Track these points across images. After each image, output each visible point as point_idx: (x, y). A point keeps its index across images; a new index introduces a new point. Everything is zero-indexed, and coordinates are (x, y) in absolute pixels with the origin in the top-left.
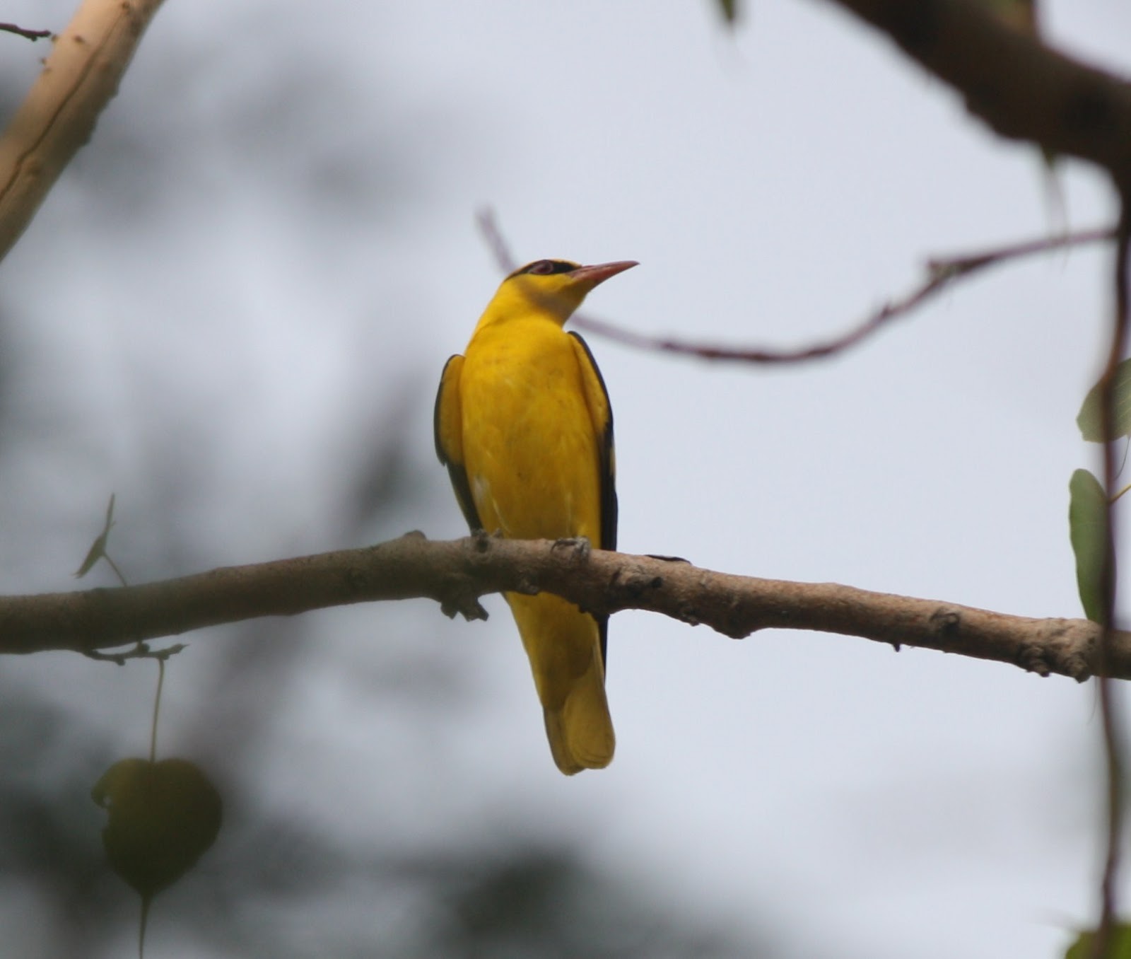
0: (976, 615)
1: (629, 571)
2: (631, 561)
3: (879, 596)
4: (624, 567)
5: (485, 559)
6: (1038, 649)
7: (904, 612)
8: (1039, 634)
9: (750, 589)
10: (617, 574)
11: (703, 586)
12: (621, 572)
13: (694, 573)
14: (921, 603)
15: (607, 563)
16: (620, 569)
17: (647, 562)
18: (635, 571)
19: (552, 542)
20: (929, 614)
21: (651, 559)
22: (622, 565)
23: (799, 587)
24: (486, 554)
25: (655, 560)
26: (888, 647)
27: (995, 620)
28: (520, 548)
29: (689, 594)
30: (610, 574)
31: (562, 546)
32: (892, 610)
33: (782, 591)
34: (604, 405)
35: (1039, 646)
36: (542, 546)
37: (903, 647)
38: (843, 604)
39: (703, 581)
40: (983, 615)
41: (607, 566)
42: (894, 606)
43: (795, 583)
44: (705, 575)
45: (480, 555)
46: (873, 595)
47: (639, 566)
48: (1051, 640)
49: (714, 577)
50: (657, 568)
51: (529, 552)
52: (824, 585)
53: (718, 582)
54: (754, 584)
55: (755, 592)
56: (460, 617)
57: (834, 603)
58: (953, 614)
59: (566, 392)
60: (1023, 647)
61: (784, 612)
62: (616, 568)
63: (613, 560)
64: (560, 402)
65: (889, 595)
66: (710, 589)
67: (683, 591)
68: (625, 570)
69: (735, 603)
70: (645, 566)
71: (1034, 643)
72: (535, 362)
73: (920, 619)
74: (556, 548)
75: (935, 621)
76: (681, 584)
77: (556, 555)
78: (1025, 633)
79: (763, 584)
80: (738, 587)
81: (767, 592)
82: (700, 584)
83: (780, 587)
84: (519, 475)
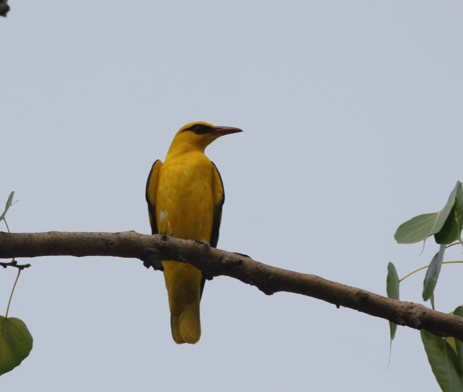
0: (375, 296)
1: (227, 257)
2: (228, 254)
3: (333, 283)
4: (225, 256)
5: (165, 244)
6: (401, 313)
7: (344, 291)
8: (402, 307)
9: (278, 272)
10: (221, 258)
11: (258, 268)
12: (224, 257)
13: (254, 263)
14: (351, 288)
15: (217, 253)
16: (223, 256)
17: (235, 255)
18: (229, 258)
19: (194, 241)
20: (355, 293)
21: (236, 254)
22: (224, 255)
23: (300, 275)
24: (166, 242)
25: (238, 255)
26: (334, 306)
27: (383, 299)
28: (181, 242)
29: (252, 271)
30: (219, 258)
31: (198, 243)
32: (339, 289)
33: (292, 275)
34: (222, 193)
35: (402, 312)
36: (190, 242)
37: (341, 306)
38: (318, 284)
39: (258, 266)
40: (378, 296)
41: (217, 254)
42: (340, 288)
43: (297, 273)
44: (259, 264)
45: (163, 242)
46: (331, 282)
47: (231, 256)
48: (407, 310)
49: (263, 265)
50: (239, 258)
51: (184, 244)
52: (310, 275)
53: (264, 268)
54: (280, 270)
55: (280, 274)
56: (151, 268)
57: (314, 283)
58: (365, 294)
59: (207, 183)
60: (395, 312)
61: (292, 284)
62: (221, 256)
63: (220, 252)
64: (204, 187)
65: (337, 283)
66: (261, 270)
67: (249, 269)
68: (225, 257)
69: (271, 277)
70: (234, 256)
71: (400, 311)
72: (197, 167)
73: (350, 295)
74: (196, 243)
75: (357, 296)
76: (248, 266)
77: (196, 247)
78: (396, 306)
79: (284, 271)
80: (273, 271)
81: (285, 274)
82: (257, 267)
83: (291, 273)
84: (182, 212)
